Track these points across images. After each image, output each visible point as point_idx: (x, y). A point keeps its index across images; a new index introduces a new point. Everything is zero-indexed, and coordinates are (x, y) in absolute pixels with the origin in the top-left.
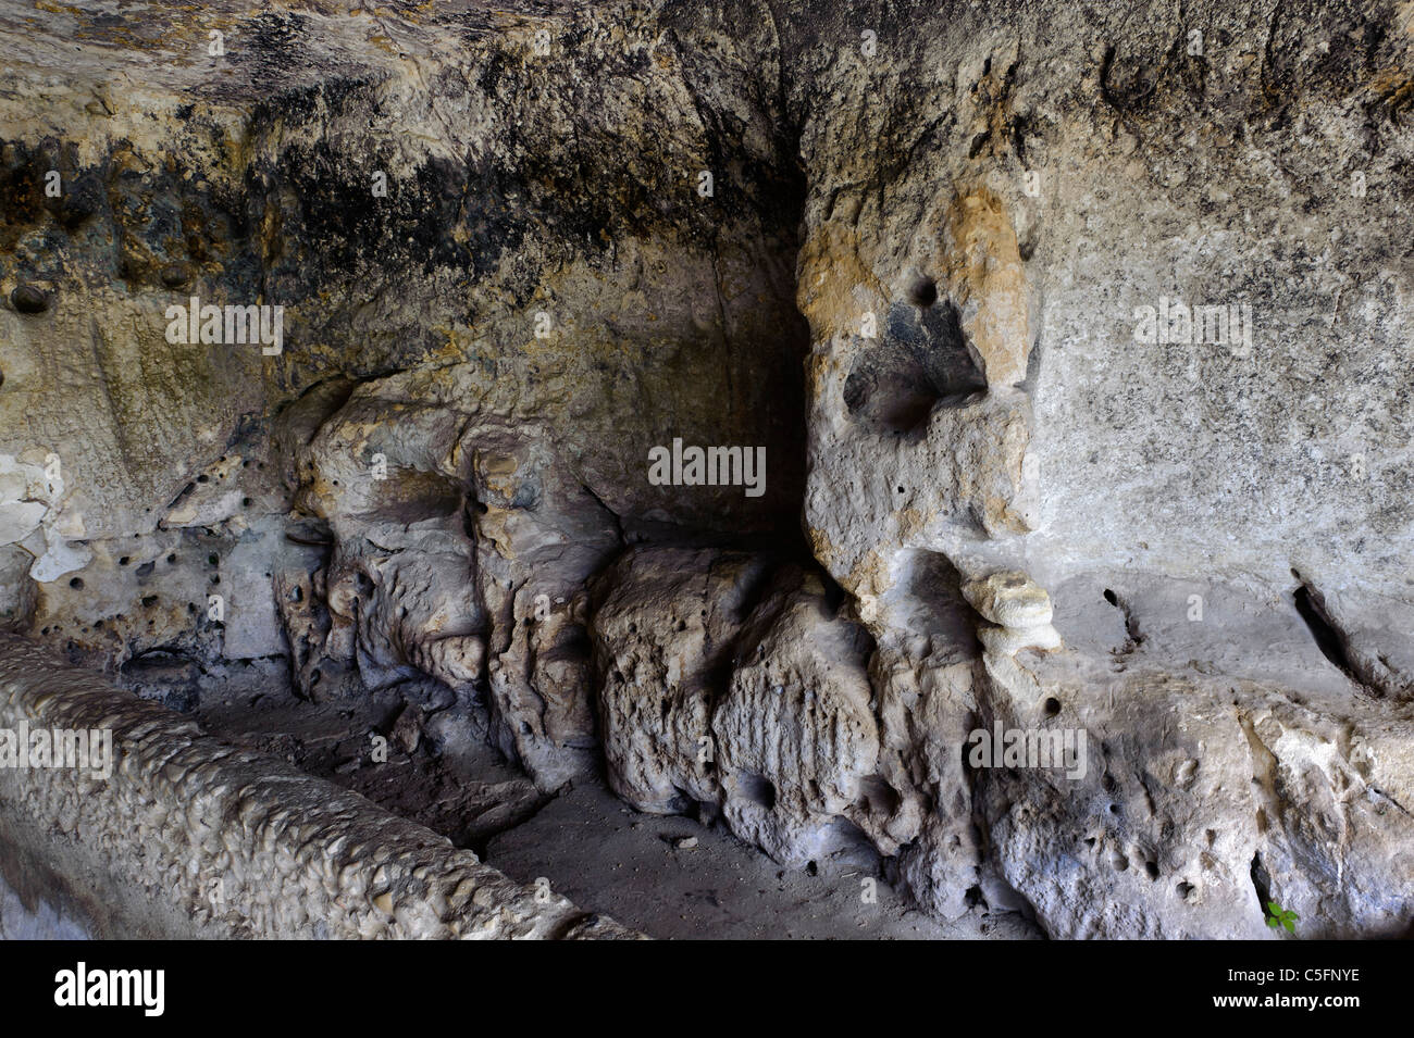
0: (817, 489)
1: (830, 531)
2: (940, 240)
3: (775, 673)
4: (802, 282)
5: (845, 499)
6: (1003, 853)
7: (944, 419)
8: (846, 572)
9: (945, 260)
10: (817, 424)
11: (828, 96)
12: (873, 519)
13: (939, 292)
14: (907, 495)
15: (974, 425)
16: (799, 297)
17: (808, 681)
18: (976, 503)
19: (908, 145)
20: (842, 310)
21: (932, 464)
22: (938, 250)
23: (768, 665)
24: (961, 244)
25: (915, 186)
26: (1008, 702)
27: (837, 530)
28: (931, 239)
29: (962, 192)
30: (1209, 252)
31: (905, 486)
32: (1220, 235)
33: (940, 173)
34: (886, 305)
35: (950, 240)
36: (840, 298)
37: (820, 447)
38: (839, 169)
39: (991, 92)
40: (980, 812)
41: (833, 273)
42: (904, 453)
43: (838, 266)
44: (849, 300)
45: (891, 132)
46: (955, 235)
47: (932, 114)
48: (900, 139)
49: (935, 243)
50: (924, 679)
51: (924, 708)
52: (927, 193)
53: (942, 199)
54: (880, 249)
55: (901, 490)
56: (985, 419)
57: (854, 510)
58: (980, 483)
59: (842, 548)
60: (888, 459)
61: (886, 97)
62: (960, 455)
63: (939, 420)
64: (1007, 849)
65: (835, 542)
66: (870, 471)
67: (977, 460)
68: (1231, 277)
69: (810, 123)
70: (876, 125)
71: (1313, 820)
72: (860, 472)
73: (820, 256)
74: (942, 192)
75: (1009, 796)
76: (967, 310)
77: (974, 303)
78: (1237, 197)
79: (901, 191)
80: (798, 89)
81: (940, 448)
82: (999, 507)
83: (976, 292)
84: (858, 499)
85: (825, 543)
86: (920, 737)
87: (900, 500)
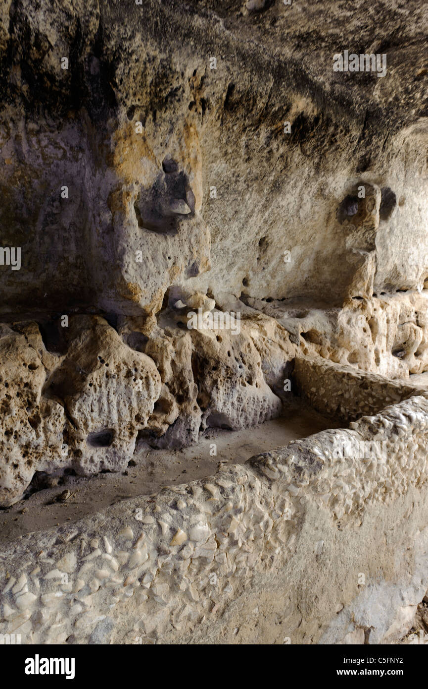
0: (129, 262)
1: (139, 283)
2: (180, 143)
3: (112, 369)
4: (117, 151)
5: (144, 266)
6: (216, 400)
7: (184, 225)
8: (148, 302)
9: (182, 153)
10: (128, 228)
11: (131, 54)
12: (159, 273)
13: (180, 167)
14: (172, 260)
15: (195, 227)
16: (115, 159)
17: (131, 364)
18: (198, 260)
19: (165, 95)
20: (136, 169)
21: (181, 245)
22: (179, 148)
23: (107, 365)
24: (188, 147)
25: (169, 116)
26: (210, 341)
27: (142, 282)
28: (176, 142)
29: (189, 124)
30: (220, 171)
31: (172, 257)
32: (223, 165)
33: (180, 113)
34: (157, 170)
35: (184, 144)
36: (135, 163)
37: (129, 241)
38: (135, 94)
39: (195, 85)
40: (202, 391)
41: (132, 149)
42: (170, 240)
43: (135, 146)
44: (139, 165)
45: (157, 85)
46: (186, 143)
47: (175, 85)
48: (161, 91)
49: (178, 144)
50: (177, 344)
51: (180, 357)
52: (174, 120)
53: (180, 125)
54: (156, 142)
55: (169, 258)
56: (199, 224)
57: (150, 271)
58: (200, 251)
59: (146, 290)
60: (164, 244)
61: (154, 68)
62: (192, 240)
63: (182, 225)
64: (218, 398)
65: (143, 288)
66: (156, 250)
67: (198, 242)
68: (223, 181)
69: (121, 65)
70: (150, 79)
71: (264, 353)
72: (150, 252)
73: (125, 138)
74: (180, 122)
75: (214, 378)
76: (190, 177)
77: (192, 174)
78: (233, 152)
79: (164, 116)
80: (113, 43)
81: (184, 237)
82: (205, 261)
83: (193, 169)
84: (151, 265)
85: (138, 289)
86: (179, 370)
87: (170, 262)
